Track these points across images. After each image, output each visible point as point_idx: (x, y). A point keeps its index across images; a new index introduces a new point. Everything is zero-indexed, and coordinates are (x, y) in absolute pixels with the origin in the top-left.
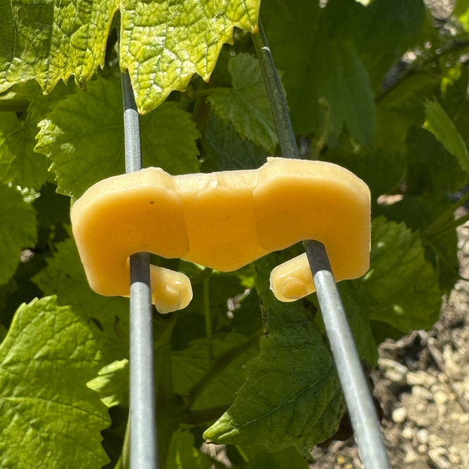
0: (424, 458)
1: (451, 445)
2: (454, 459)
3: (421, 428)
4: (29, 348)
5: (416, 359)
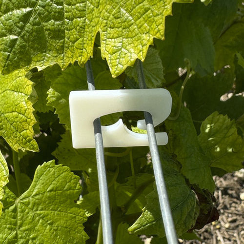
4: (44, 187)
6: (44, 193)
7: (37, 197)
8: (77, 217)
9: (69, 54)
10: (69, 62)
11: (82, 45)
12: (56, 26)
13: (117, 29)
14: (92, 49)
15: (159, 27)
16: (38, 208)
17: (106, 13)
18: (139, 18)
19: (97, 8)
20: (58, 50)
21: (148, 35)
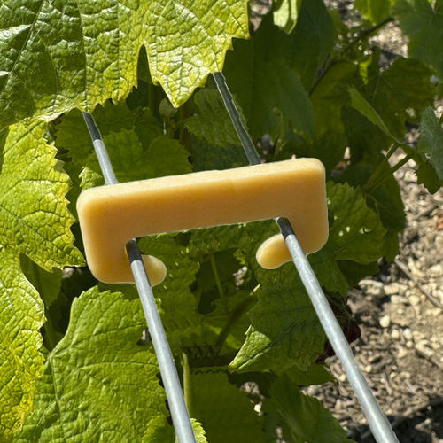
0: (413, 351)
1: (431, 336)
2: (436, 346)
3: (404, 328)
4: (87, 328)
5: (388, 274)
6: (89, 337)
7: (79, 345)
8: (145, 366)
9: (95, 89)
10: (96, 103)
11: (116, 73)
12: (70, 49)
13: (171, 36)
14: (135, 74)
15: (240, 19)
16: (83, 361)
17: (152, 15)
18: (206, 13)
19: (136, 10)
20: (76, 86)
21: (222, 35)
